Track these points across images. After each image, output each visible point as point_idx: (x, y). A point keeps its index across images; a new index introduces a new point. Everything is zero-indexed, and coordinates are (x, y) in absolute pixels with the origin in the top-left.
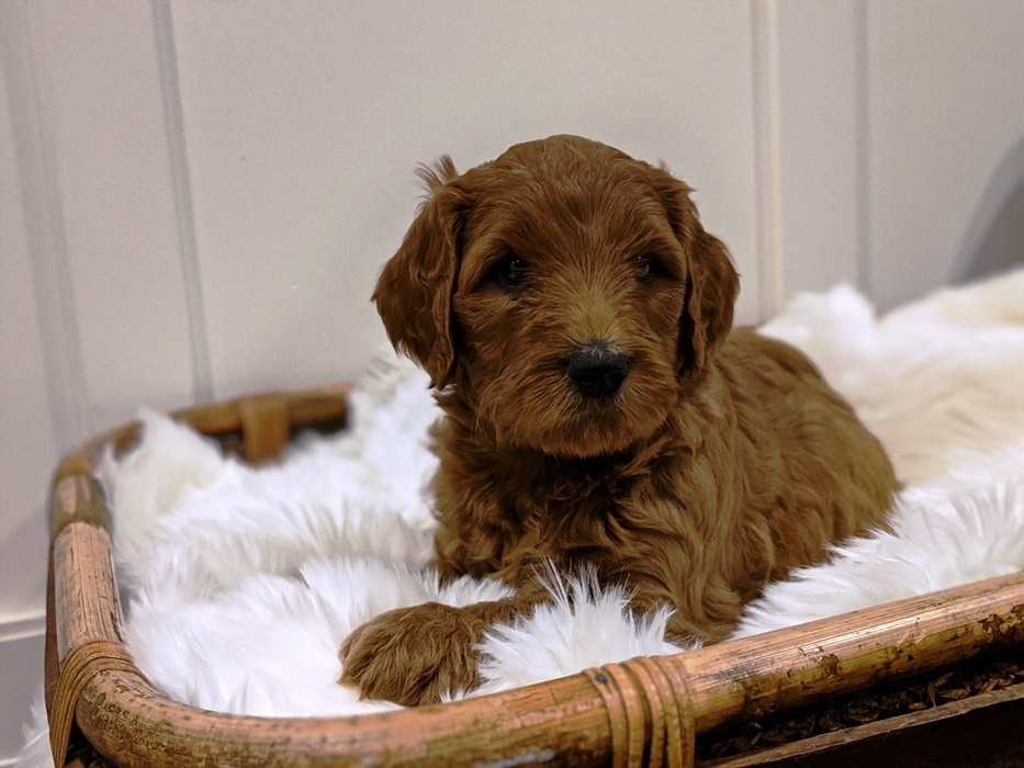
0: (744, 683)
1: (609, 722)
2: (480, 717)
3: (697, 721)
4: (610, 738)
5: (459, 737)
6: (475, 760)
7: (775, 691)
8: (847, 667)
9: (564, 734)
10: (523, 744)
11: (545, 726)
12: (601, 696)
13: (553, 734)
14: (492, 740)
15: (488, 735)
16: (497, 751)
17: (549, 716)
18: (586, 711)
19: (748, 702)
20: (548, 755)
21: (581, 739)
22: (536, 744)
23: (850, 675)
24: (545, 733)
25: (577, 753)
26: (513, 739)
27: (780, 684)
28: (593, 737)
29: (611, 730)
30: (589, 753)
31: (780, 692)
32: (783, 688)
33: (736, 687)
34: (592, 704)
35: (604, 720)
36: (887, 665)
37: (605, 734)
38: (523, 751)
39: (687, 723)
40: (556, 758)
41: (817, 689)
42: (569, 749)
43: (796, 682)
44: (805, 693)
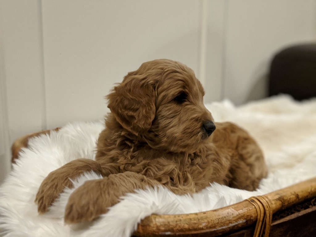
0: (282, 201)
1: (257, 212)
2: (228, 212)
3: (273, 211)
4: (257, 216)
5: (225, 217)
6: (230, 223)
7: (287, 203)
8: (300, 197)
9: (248, 215)
10: (240, 218)
11: (244, 214)
12: (254, 205)
13: (246, 216)
14: (233, 218)
15: (232, 216)
16: (234, 220)
17: (244, 211)
18: (252, 209)
19: (283, 206)
20: (244, 221)
21: (252, 216)
22: (242, 218)
23: (301, 199)
24: (244, 215)
25: (250, 220)
26: (237, 217)
27: (288, 201)
28: (254, 216)
29: (257, 214)
30: (253, 220)
31: (288, 204)
32: (289, 202)
33: (280, 203)
34: (253, 208)
35: (256, 212)
36: (307, 196)
37: (256, 215)
38: (240, 220)
39: (271, 212)
40: (247, 222)
41: (294, 203)
42: (249, 220)
43: (291, 201)
44: (293, 204)
